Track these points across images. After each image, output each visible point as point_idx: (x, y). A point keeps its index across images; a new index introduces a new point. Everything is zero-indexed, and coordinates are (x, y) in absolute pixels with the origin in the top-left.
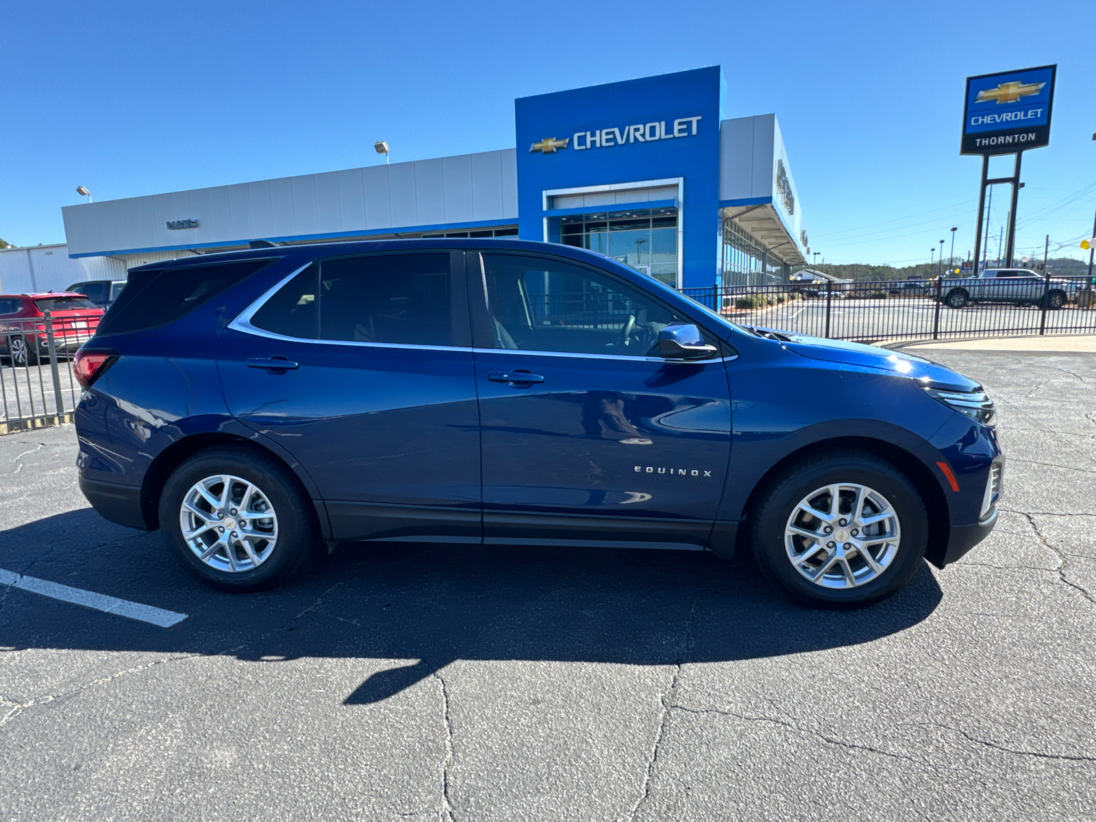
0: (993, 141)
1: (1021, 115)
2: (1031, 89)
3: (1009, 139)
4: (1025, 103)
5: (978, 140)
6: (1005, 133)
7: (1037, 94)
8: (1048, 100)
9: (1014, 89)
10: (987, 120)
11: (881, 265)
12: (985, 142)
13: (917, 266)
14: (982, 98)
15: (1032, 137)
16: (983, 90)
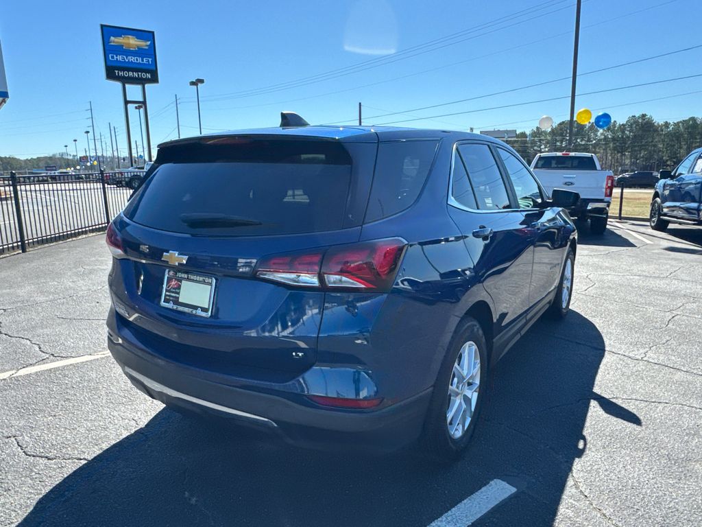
0: (126, 74)
1: (140, 60)
2: (144, 44)
3: (136, 75)
4: (139, 52)
5: (116, 71)
6: (133, 70)
7: (147, 48)
8: (153, 53)
9: (133, 42)
10: (120, 58)
11: (8, 156)
12: (121, 73)
13: (38, 158)
14: (114, 42)
15: (149, 76)
16: (113, 36)
